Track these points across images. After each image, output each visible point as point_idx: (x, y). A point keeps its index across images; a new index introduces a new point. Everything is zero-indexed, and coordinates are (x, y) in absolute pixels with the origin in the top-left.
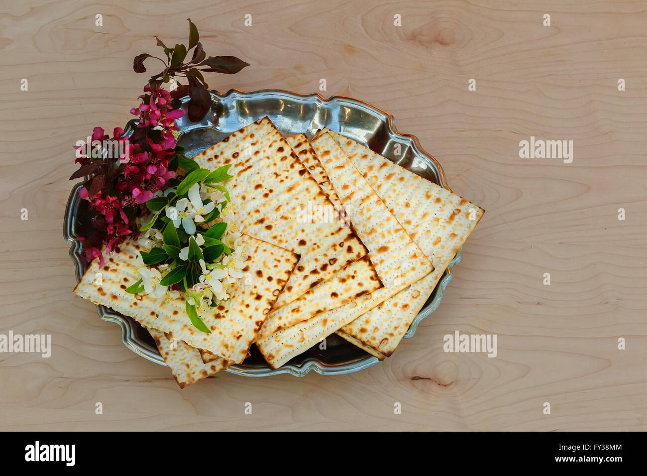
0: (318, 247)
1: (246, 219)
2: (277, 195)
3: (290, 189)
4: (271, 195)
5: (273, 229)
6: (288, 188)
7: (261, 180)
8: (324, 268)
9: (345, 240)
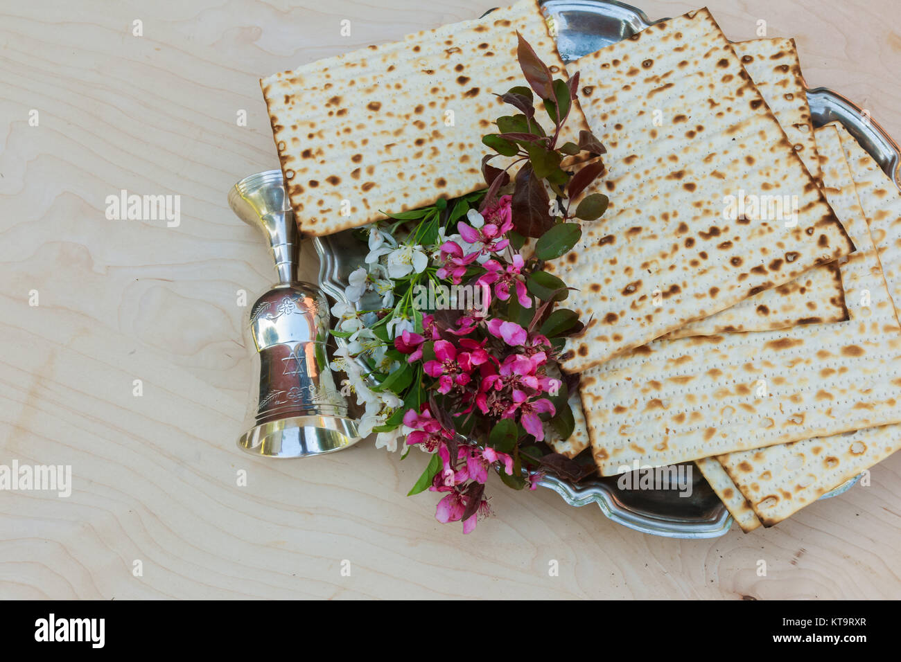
0: (770, 229)
1: (654, 168)
2: (709, 137)
3: (732, 129)
4: (698, 135)
5: (697, 190)
6: (729, 128)
7: (685, 108)
8: (776, 265)
9: (818, 225)
